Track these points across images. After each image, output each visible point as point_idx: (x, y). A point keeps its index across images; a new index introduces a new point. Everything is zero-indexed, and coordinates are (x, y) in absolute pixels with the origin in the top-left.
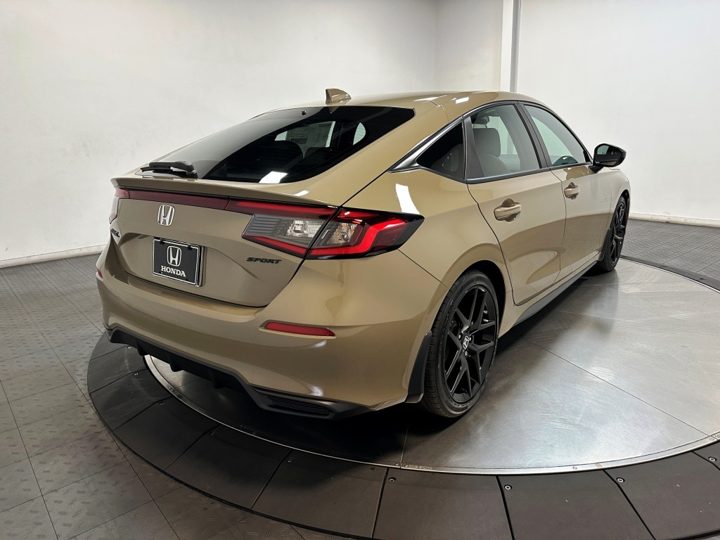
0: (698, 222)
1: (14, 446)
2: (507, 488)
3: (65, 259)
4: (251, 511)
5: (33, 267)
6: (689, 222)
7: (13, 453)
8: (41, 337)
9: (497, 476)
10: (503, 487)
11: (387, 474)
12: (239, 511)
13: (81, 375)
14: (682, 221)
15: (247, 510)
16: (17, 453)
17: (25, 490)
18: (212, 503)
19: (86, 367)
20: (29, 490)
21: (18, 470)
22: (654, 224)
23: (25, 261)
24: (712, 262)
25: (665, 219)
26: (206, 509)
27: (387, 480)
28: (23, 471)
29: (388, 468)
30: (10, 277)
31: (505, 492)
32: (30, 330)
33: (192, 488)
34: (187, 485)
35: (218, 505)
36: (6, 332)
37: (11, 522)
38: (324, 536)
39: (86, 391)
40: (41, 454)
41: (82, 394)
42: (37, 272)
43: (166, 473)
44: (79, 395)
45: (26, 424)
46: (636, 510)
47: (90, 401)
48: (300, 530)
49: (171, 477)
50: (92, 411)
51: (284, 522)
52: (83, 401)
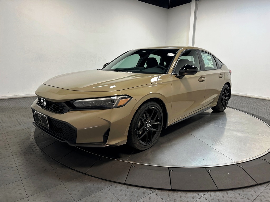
0: (257, 97)
1: (8, 152)
3: (29, 97)
4: (86, 174)
6: (253, 97)
7: (7, 154)
8: (19, 121)
9: (168, 167)
10: (170, 171)
11: (132, 165)
12: (82, 174)
13: (32, 133)
14: (251, 96)
15: (84, 174)
16: (9, 154)
18: (73, 171)
19: (34, 130)
20: (12, 165)
21: (9, 159)
22: (241, 97)
23: (15, 97)
25: (245, 95)
26: (71, 173)
27: (132, 166)
29: (133, 163)
30: (9, 102)
32: (15, 118)
33: (67, 167)
34: (65, 166)
35: (75, 172)
36: (7, 118)
37: (6, 173)
38: (109, 182)
39: (33, 137)
40: (17, 154)
41: (32, 138)
42: (19, 101)
43: (58, 162)
44: (31, 139)
45: (12, 146)
46: (213, 180)
47: (35, 140)
48: (101, 180)
49: (60, 163)
50: (35, 143)
51: (96, 177)
52: (32, 140)
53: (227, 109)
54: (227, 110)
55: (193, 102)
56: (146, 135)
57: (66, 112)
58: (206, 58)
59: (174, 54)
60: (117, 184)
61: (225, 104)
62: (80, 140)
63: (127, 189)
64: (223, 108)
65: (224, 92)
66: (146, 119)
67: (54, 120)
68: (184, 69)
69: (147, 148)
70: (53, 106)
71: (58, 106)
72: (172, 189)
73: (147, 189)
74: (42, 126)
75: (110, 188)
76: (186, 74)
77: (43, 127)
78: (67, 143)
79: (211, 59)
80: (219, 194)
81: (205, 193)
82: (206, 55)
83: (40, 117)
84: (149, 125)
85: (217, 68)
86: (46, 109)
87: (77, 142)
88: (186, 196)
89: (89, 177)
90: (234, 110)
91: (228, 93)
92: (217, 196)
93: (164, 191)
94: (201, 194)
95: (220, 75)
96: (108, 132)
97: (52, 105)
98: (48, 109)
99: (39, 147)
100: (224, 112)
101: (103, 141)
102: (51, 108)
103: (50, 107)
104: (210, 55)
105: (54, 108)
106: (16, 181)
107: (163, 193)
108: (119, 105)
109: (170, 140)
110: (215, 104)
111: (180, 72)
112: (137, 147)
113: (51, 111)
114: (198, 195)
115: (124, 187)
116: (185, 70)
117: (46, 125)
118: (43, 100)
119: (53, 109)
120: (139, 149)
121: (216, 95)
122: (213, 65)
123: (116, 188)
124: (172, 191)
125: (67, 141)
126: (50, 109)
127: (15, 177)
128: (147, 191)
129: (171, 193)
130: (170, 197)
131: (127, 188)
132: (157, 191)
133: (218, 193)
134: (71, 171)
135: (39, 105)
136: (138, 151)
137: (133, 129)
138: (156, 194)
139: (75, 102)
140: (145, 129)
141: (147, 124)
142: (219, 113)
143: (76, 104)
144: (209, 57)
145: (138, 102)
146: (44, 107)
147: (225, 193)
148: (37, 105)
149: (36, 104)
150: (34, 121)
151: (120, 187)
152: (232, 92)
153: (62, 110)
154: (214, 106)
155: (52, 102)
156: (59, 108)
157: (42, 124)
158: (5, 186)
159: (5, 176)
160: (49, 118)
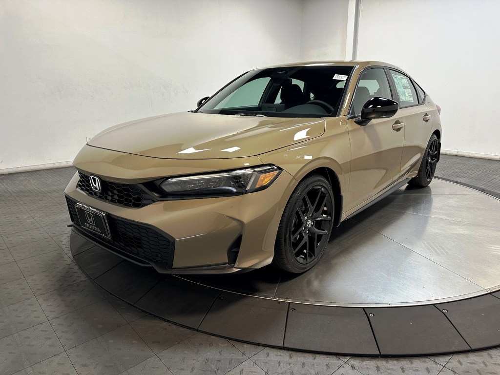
0: (478, 156)
1: (24, 289)
2: (371, 316)
3: (43, 170)
4: (198, 330)
5: (20, 175)
6: (471, 155)
7: (24, 294)
8: (32, 220)
9: (363, 308)
10: (368, 315)
11: (289, 306)
12: (189, 331)
13: (65, 245)
14: (465, 154)
15: (194, 329)
16: (27, 294)
17: (35, 317)
18: (169, 326)
19: (68, 239)
20: (39, 317)
21: (29, 305)
22: (447, 156)
23: (14, 170)
24: (488, 181)
25: (455, 153)
26: (166, 329)
27: (290, 310)
28: (32, 305)
29: (289, 303)
30: (5, 181)
31: (370, 318)
32: (24, 215)
33: (155, 316)
34: (151, 314)
35: (174, 327)
36: (7, 216)
37: (28, 338)
38: (249, 346)
39: (70, 255)
40: (43, 294)
41: (68, 257)
42: (24, 178)
43: (134, 307)
44: (66, 257)
45: (30, 276)
46: (457, 329)
47: (74, 261)
48: (232, 342)
49: (139, 309)
50: (76, 267)
51: (221, 337)
52: (69, 261)
53: (434, 181)
54: (434, 183)
55: (383, 172)
56: (306, 243)
57: (148, 205)
58: (400, 83)
59: (347, 76)
60: (267, 350)
61: (432, 172)
62: (181, 261)
63: (291, 360)
64: (428, 180)
65: (431, 149)
66: (306, 211)
67: (123, 221)
68: (371, 106)
69: (308, 269)
70: (116, 192)
71: (130, 191)
72: (382, 353)
73: (331, 356)
74: (91, 233)
75: (255, 358)
76: (373, 116)
77: (94, 234)
78: (153, 268)
79: (408, 85)
80: (476, 360)
81: (448, 358)
82: (399, 76)
83: (89, 215)
84: (310, 223)
85: (419, 103)
86: (100, 197)
87: (174, 266)
88: (412, 368)
89: (205, 336)
90: (447, 182)
91: (436, 150)
92: (474, 363)
93: (365, 358)
94: (442, 360)
95: (425, 116)
96: (238, 242)
97: (115, 189)
98: (106, 198)
99: (87, 276)
100: (429, 187)
101: (227, 261)
102: (112, 197)
103: (110, 193)
104: (406, 77)
105: (118, 196)
106: (56, 353)
107: (364, 363)
108: (257, 186)
109: (346, 250)
110: (414, 174)
111: (363, 112)
112: (290, 268)
113: (113, 201)
114: (436, 363)
115: (284, 356)
116: (373, 109)
117: (103, 231)
118: (94, 180)
119: (116, 197)
120: (293, 271)
121: (418, 157)
122: (412, 97)
123: (268, 358)
124: (381, 357)
125: (152, 265)
126: (110, 198)
127: (50, 346)
128: (331, 361)
129: (381, 363)
130: (382, 371)
131: (291, 357)
132: (353, 361)
133: (472, 357)
134: (164, 324)
135: (82, 189)
136: (292, 276)
137: (283, 234)
138: (353, 367)
139: (165, 183)
140: (304, 230)
141: (307, 221)
142: (421, 189)
143: (168, 186)
144: (405, 81)
145: (294, 177)
146: (95, 193)
147: (484, 354)
148: (79, 190)
149: (76, 188)
150: (71, 223)
151: (275, 356)
152: (443, 150)
153: (140, 200)
154: (413, 177)
155: (115, 184)
156: (131, 197)
157: (95, 231)
158: (33, 366)
159: (29, 345)
160: (109, 216)
